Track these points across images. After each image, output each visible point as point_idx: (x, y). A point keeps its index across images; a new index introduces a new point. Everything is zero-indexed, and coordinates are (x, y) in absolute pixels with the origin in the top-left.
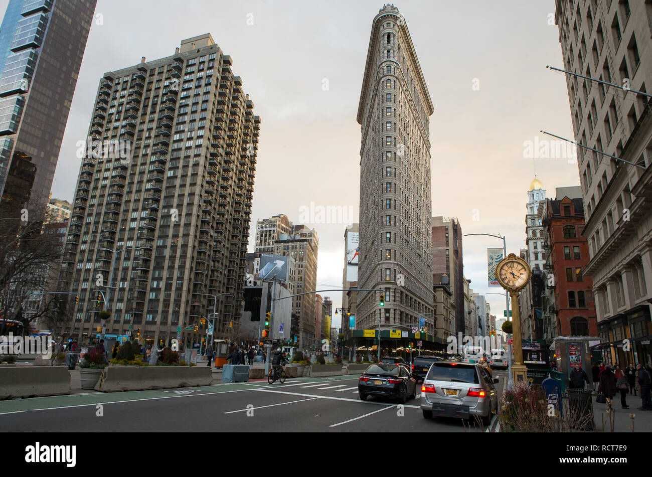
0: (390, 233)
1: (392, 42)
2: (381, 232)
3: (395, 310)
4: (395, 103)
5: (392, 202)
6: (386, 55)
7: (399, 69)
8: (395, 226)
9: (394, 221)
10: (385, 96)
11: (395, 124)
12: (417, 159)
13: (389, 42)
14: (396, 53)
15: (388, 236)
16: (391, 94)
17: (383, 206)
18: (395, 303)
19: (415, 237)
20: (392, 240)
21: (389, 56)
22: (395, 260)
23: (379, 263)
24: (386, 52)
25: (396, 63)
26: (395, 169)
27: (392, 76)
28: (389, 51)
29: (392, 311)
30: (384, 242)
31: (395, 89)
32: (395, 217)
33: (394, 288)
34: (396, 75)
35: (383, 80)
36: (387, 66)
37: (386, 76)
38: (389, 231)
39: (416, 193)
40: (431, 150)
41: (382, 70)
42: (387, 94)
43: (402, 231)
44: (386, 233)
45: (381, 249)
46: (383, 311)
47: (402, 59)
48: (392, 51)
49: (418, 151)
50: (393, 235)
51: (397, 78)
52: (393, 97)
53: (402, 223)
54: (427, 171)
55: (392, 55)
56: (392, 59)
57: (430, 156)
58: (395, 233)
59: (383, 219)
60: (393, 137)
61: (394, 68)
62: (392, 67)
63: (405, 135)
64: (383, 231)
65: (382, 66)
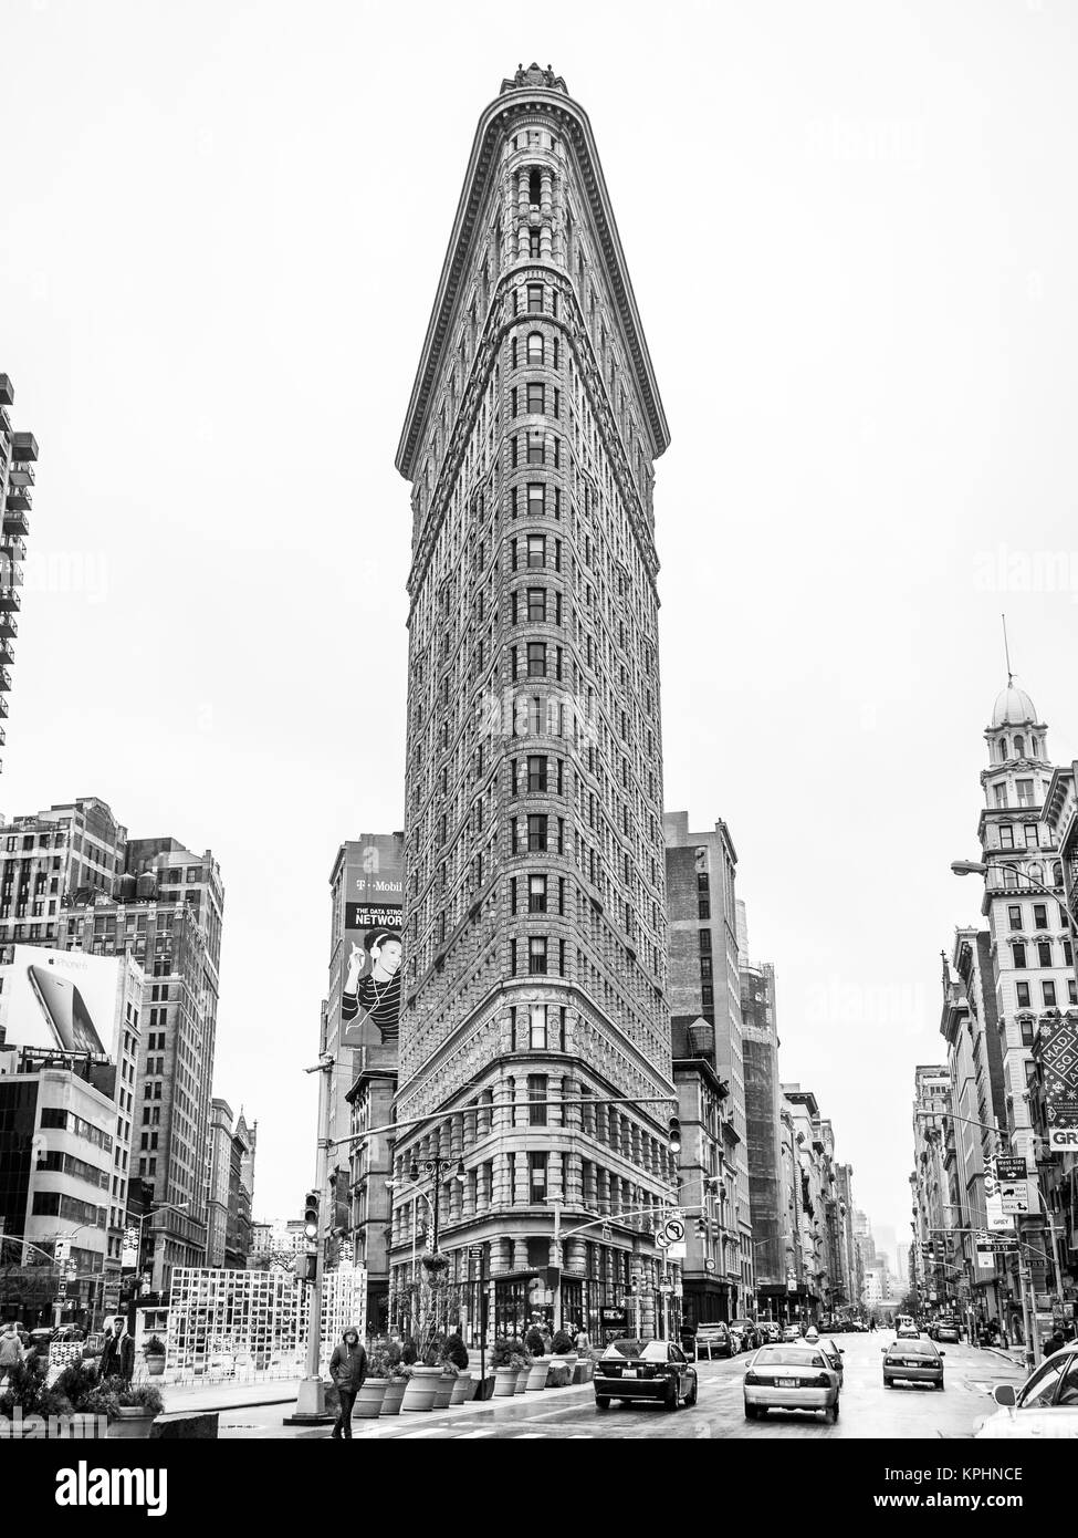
0: (544, 877)
1: (546, 199)
2: (511, 875)
3: (564, 1155)
4: (557, 416)
5: (549, 767)
6: (524, 245)
7: (570, 296)
8: (561, 852)
9: (557, 834)
10: (522, 392)
11: (558, 491)
12: (621, 616)
13: (535, 197)
14: (559, 241)
15: (537, 887)
16: (542, 385)
17: (519, 783)
18: (565, 1131)
19: (619, 889)
20: (552, 901)
21: (535, 251)
22: (562, 975)
23: (506, 984)
24: (524, 233)
25: (562, 278)
26: (559, 650)
27: (546, 320)
28: (535, 232)
29: (554, 1161)
30: (523, 909)
31: (556, 367)
32: (561, 820)
33: (560, 1074)
34: (561, 318)
35: (513, 332)
36: (530, 287)
37: (525, 320)
38: (539, 871)
39: (618, 735)
40: (660, 579)
41: (510, 298)
42: (529, 384)
43: (584, 872)
44: (530, 876)
45: (512, 936)
46: (522, 1161)
47: (577, 261)
48: (545, 233)
49: (624, 583)
50: (553, 885)
51: (563, 329)
52: (550, 394)
53: (583, 843)
54: (651, 654)
55: (545, 246)
56: (546, 261)
57: (658, 601)
58: (562, 880)
59: (519, 826)
60: (551, 539)
61: (555, 294)
62: (549, 290)
63: (587, 530)
64: (517, 873)
65: (511, 284)
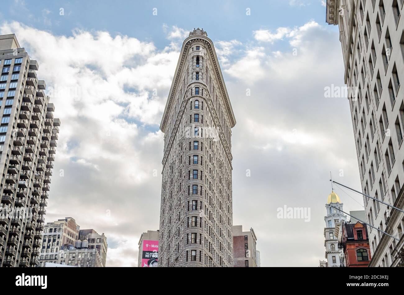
0: (196, 251)
1: (200, 64)
2: (187, 250)
4: (202, 123)
5: (198, 220)
6: (195, 77)
7: (206, 90)
8: (200, 244)
9: (199, 238)
10: (193, 116)
11: (202, 143)
12: (220, 174)
13: (198, 63)
14: (204, 75)
15: (194, 254)
16: (198, 114)
17: (189, 224)
19: (218, 252)
20: (198, 258)
21: (197, 78)
24: (195, 74)
25: (204, 85)
26: (201, 187)
27: (200, 97)
28: (197, 73)
30: (189, 260)
31: (202, 110)
32: (201, 235)
34: (204, 96)
35: (191, 100)
36: (196, 88)
37: (194, 97)
38: (194, 249)
39: (219, 208)
40: (232, 162)
41: (190, 90)
42: (195, 114)
43: (207, 249)
44: (192, 250)
47: (209, 80)
48: (200, 74)
49: (221, 166)
50: (198, 253)
51: (204, 99)
52: (200, 117)
53: (207, 240)
54: (229, 184)
55: (200, 77)
56: (200, 81)
57: (232, 168)
58: (200, 251)
59: (189, 236)
60: (200, 156)
61: (202, 89)
62: (201, 89)
63: (210, 153)
65: (191, 86)
